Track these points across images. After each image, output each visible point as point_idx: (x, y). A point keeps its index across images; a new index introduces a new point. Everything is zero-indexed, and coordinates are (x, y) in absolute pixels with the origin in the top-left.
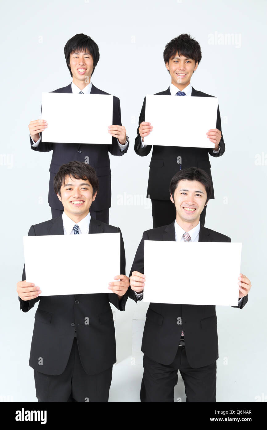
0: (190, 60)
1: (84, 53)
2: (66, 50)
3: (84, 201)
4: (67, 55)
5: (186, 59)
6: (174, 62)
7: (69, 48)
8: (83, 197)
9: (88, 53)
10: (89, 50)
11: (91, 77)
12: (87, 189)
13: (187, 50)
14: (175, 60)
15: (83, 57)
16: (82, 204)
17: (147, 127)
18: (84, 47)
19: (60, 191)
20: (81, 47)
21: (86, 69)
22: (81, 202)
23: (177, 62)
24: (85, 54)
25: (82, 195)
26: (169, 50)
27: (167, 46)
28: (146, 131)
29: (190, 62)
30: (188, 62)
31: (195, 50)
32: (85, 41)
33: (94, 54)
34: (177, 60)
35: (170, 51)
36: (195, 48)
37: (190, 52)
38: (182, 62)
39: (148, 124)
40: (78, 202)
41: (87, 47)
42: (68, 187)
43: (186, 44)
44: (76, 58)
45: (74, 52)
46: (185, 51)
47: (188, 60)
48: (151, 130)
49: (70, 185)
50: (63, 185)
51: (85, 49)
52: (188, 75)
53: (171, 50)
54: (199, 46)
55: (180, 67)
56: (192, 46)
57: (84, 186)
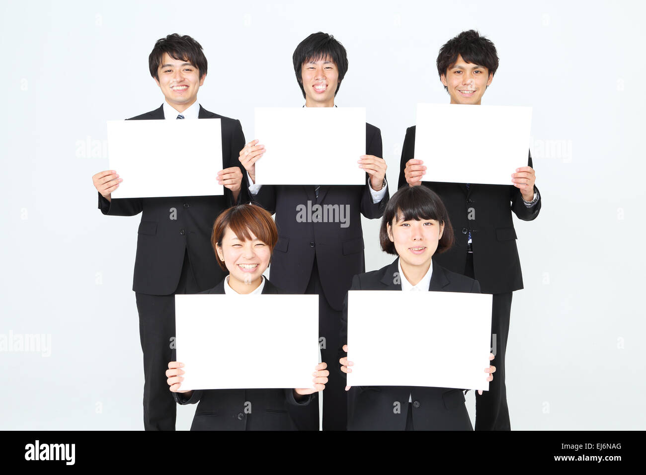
0: (481, 69)
1: (323, 62)
2: (296, 59)
3: (187, 86)
4: (297, 66)
5: (475, 68)
6: (455, 72)
7: (300, 55)
8: (186, 80)
9: (330, 62)
10: (331, 56)
11: (335, 96)
12: (191, 70)
13: (476, 54)
14: (456, 69)
15: (322, 68)
16: (185, 90)
17: (416, 168)
18: (323, 53)
19: (157, 73)
20: (319, 53)
21: (327, 86)
22: (185, 87)
23: (459, 73)
24: (325, 63)
25: (184, 79)
26: (446, 55)
27: (442, 49)
28: (416, 173)
29: (481, 72)
30: (477, 72)
31: (488, 54)
32: (325, 43)
33: (339, 61)
34: (459, 70)
35: (448, 57)
36: (488, 50)
37: (480, 57)
38: (468, 72)
39: (419, 163)
40: (181, 88)
41: (329, 52)
42: (168, 68)
43: (472, 44)
44: (312, 69)
45: (308, 61)
46: (473, 56)
47: (477, 70)
48: (423, 172)
49: (170, 65)
50: (161, 66)
51: (325, 55)
52: (478, 93)
53: (448, 55)
54: (494, 48)
55: (464, 81)
56: (483, 49)
57: (187, 67)
